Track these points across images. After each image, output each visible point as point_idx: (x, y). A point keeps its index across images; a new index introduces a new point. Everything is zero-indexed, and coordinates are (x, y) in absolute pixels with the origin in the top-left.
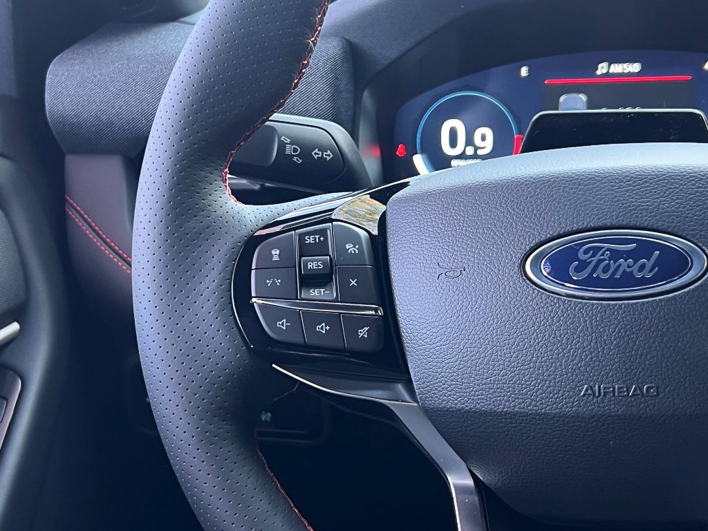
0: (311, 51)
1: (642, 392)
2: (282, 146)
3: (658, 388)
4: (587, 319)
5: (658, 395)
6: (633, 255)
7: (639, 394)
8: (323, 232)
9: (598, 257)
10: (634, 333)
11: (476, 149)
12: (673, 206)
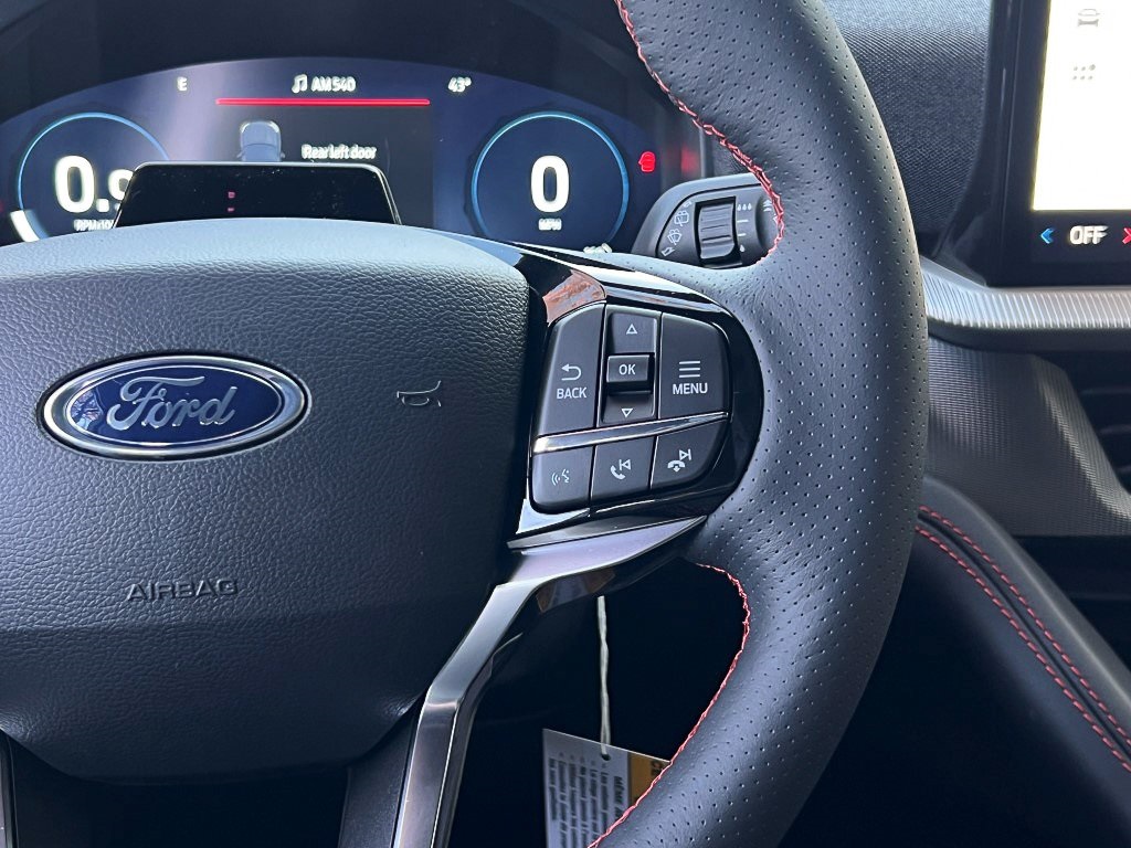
1: (213, 590)
3: (235, 583)
4: (132, 488)
5: (236, 592)
6: (201, 393)
7: (210, 592)
9: (149, 397)
10: (199, 506)
12: (259, 320)
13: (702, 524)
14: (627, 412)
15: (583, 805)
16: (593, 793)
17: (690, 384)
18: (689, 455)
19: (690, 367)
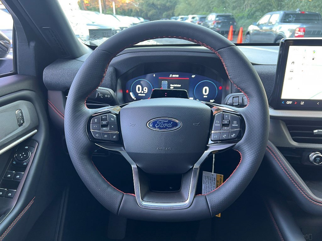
0: (104, 77)
2: (98, 94)
3: (171, 148)
4: (158, 135)
5: (171, 150)
6: (168, 123)
7: (168, 149)
8: (106, 116)
9: (161, 123)
10: (167, 138)
11: (144, 92)
13: (235, 145)
14: (226, 128)
15: (209, 182)
16: (210, 180)
17: (235, 124)
18: (235, 134)
19: (235, 122)
